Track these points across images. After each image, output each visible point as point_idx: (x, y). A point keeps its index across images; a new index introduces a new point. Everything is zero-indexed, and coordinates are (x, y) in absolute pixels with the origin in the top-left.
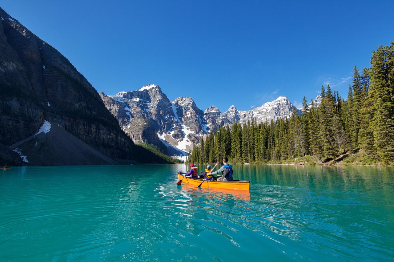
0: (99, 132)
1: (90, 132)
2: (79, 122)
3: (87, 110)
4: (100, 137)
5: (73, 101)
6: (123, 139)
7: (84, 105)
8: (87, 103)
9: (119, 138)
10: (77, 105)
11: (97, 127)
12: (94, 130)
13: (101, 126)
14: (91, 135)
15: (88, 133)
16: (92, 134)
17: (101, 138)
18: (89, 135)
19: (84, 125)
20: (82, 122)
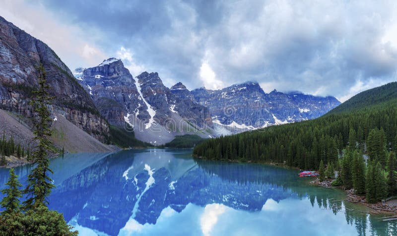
0: (89, 120)
2: (75, 112)
4: (90, 124)
6: (105, 125)
9: (103, 124)
10: (71, 96)
12: (85, 118)
13: (91, 115)
15: (81, 122)
16: (84, 122)
19: (78, 114)
20: (77, 112)
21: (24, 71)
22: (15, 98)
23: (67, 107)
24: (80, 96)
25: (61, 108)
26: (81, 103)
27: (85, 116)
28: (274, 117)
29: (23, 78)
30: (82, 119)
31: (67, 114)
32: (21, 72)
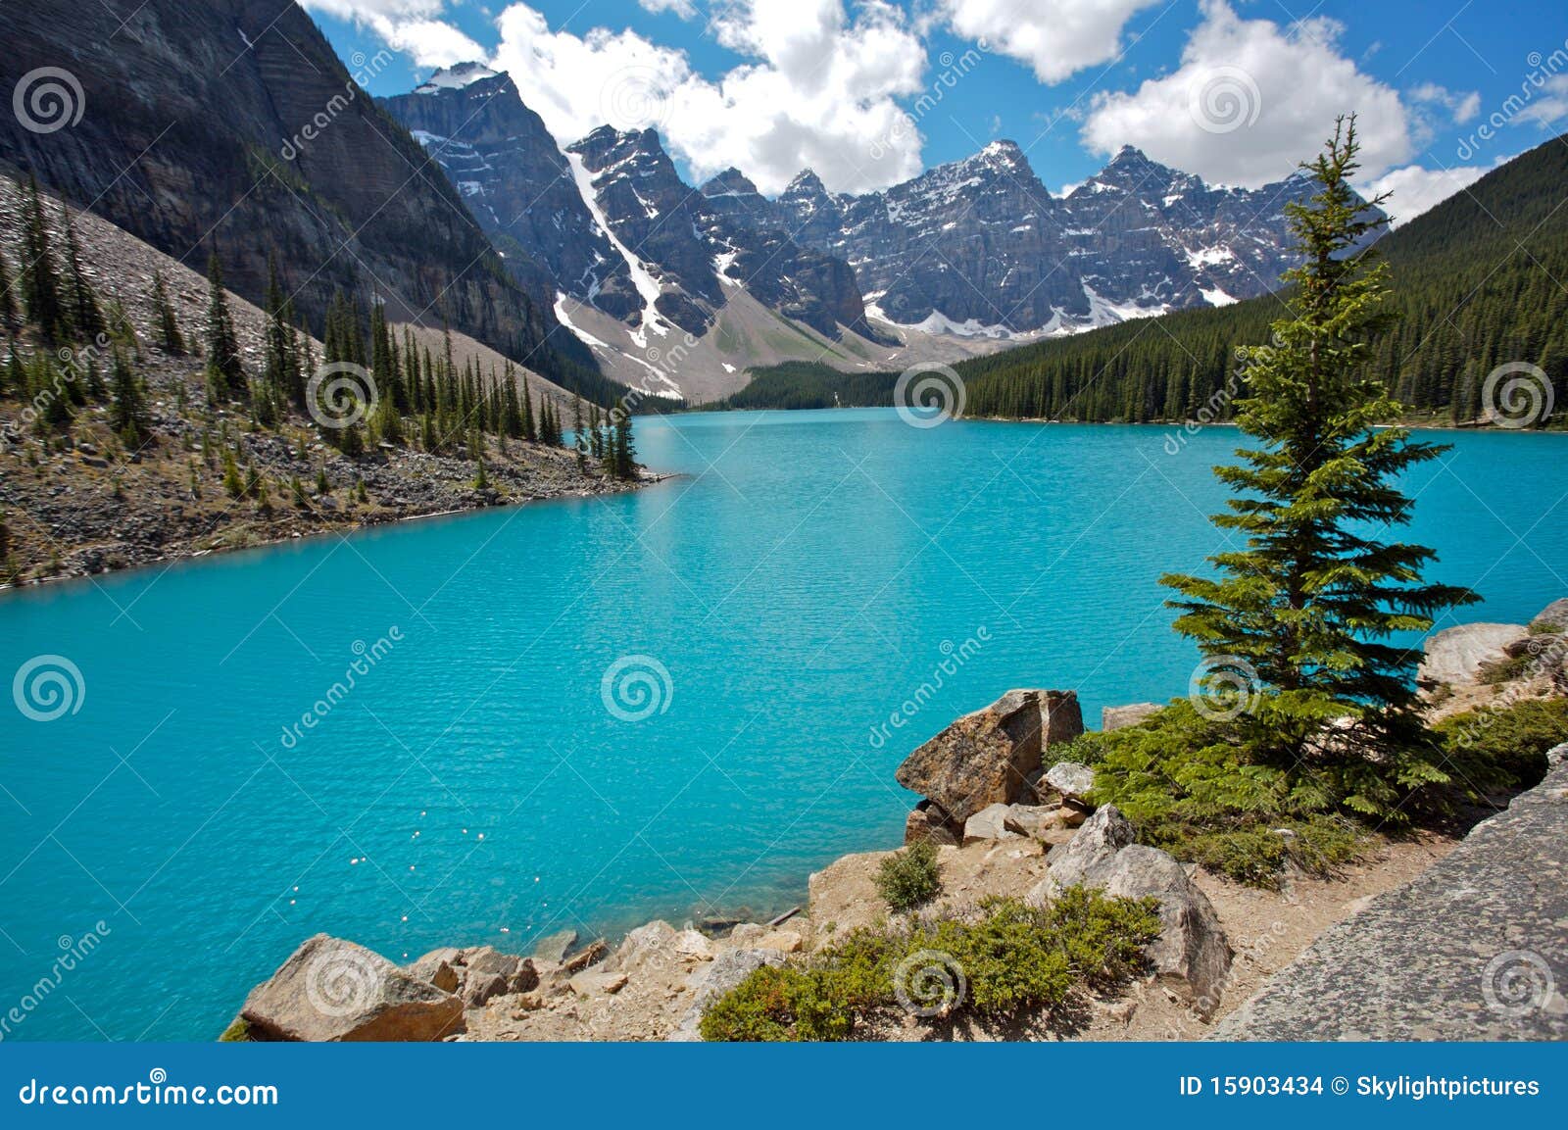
0: (492, 309)
1: (469, 310)
2: (436, 273)
3: (438, 224)
4: (496, 324)
7: (429, 203)
8: (435, 197)
10: (411, 207)
11: (481, 287)
12: (475, 302)
16: (474, 318)
17: (500, 328)
18: (467, 319)
19: (450, 284)
20: (443, 275)
21: (188, 52)
22: (173, 190)
23: (402, 254)
24: (443, 206)
25: (380, 258)
26: (453, 237)
27: (474, 289)
29: (193, 89)
30: (465, 302)
31: (407, 282)
32: (176, 58)
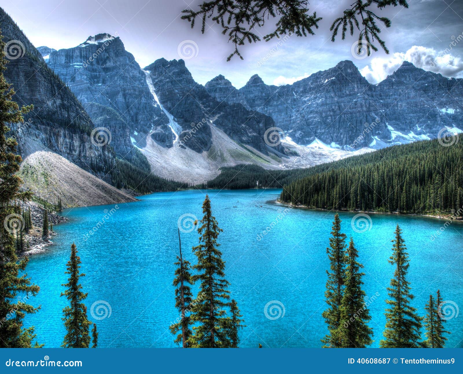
0: (84, 146)
1: (73, 147)
3: (62, 110)
5: (44, 98)
7: (59, 102)
8: (62, 99)
10: (50, 103)
11: (80, 137)
14: (74, 153)
15: (70, 150)
16: (75, 151)
17: (87, 155)
18: (71, 152)
19: (65, 137)
23: (43, 124)
24: (66, 102)
26: (69, 115)
28: (390, 128)
30: (72, 145)
31: (44, 136)
